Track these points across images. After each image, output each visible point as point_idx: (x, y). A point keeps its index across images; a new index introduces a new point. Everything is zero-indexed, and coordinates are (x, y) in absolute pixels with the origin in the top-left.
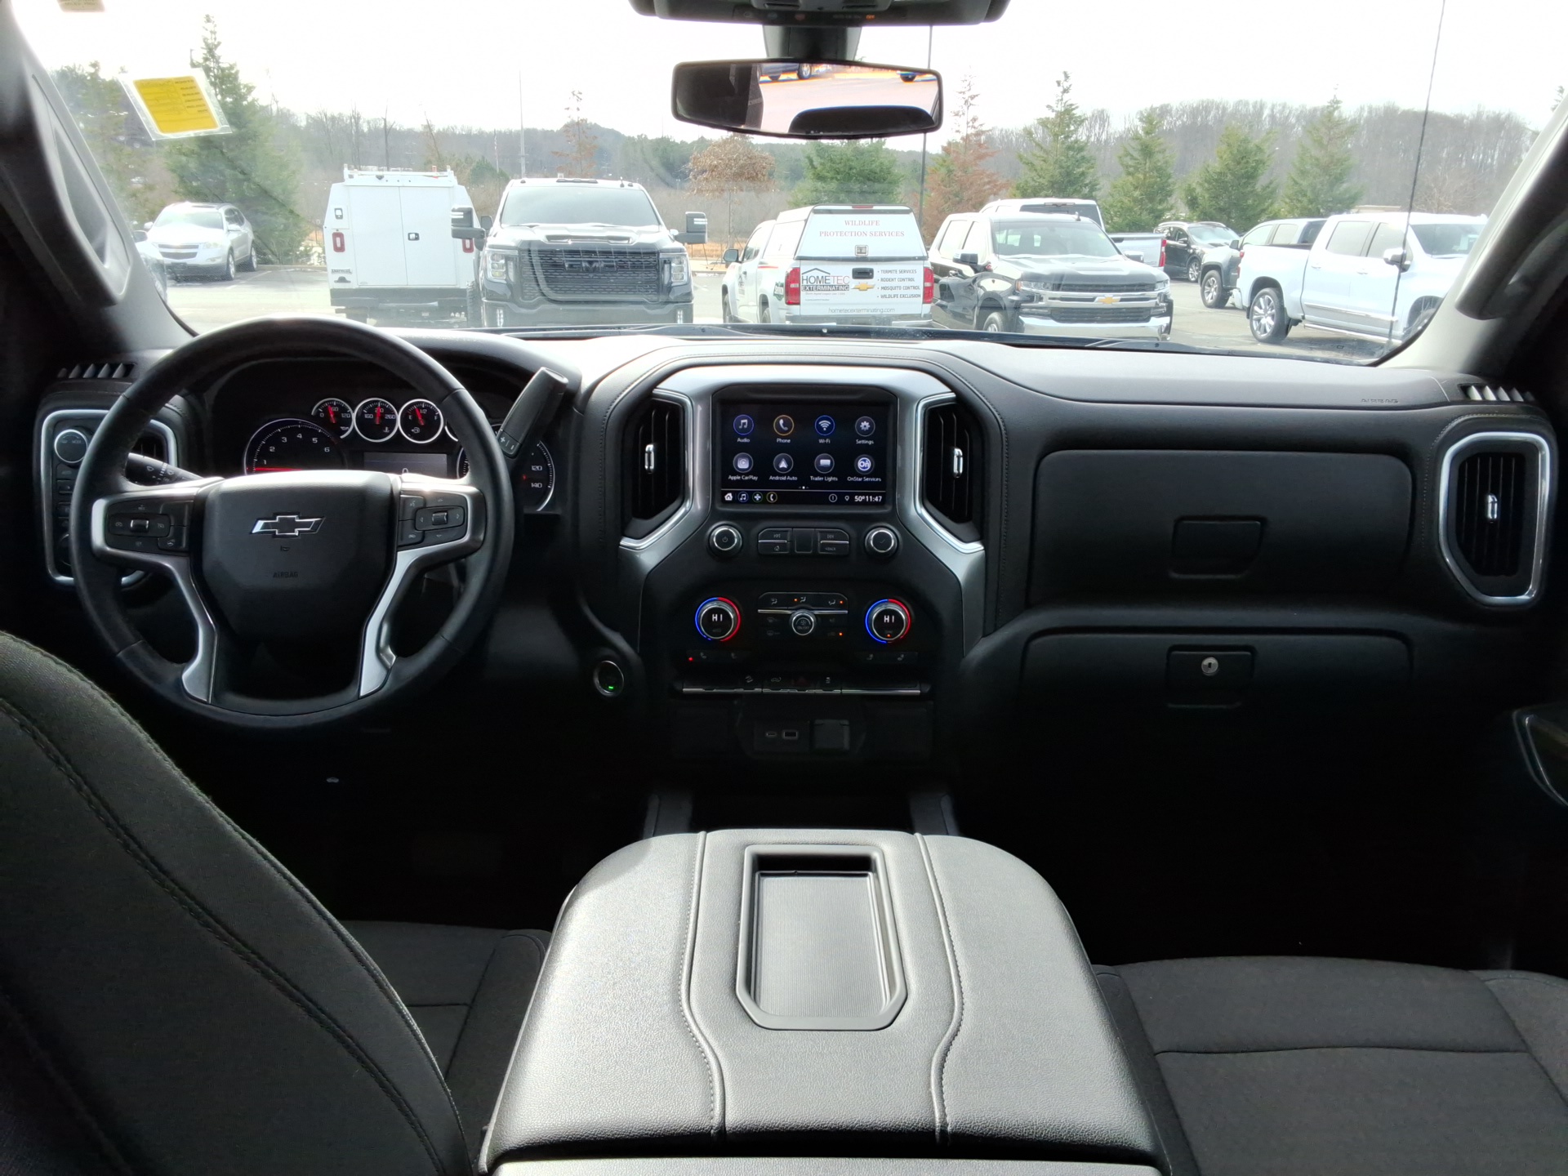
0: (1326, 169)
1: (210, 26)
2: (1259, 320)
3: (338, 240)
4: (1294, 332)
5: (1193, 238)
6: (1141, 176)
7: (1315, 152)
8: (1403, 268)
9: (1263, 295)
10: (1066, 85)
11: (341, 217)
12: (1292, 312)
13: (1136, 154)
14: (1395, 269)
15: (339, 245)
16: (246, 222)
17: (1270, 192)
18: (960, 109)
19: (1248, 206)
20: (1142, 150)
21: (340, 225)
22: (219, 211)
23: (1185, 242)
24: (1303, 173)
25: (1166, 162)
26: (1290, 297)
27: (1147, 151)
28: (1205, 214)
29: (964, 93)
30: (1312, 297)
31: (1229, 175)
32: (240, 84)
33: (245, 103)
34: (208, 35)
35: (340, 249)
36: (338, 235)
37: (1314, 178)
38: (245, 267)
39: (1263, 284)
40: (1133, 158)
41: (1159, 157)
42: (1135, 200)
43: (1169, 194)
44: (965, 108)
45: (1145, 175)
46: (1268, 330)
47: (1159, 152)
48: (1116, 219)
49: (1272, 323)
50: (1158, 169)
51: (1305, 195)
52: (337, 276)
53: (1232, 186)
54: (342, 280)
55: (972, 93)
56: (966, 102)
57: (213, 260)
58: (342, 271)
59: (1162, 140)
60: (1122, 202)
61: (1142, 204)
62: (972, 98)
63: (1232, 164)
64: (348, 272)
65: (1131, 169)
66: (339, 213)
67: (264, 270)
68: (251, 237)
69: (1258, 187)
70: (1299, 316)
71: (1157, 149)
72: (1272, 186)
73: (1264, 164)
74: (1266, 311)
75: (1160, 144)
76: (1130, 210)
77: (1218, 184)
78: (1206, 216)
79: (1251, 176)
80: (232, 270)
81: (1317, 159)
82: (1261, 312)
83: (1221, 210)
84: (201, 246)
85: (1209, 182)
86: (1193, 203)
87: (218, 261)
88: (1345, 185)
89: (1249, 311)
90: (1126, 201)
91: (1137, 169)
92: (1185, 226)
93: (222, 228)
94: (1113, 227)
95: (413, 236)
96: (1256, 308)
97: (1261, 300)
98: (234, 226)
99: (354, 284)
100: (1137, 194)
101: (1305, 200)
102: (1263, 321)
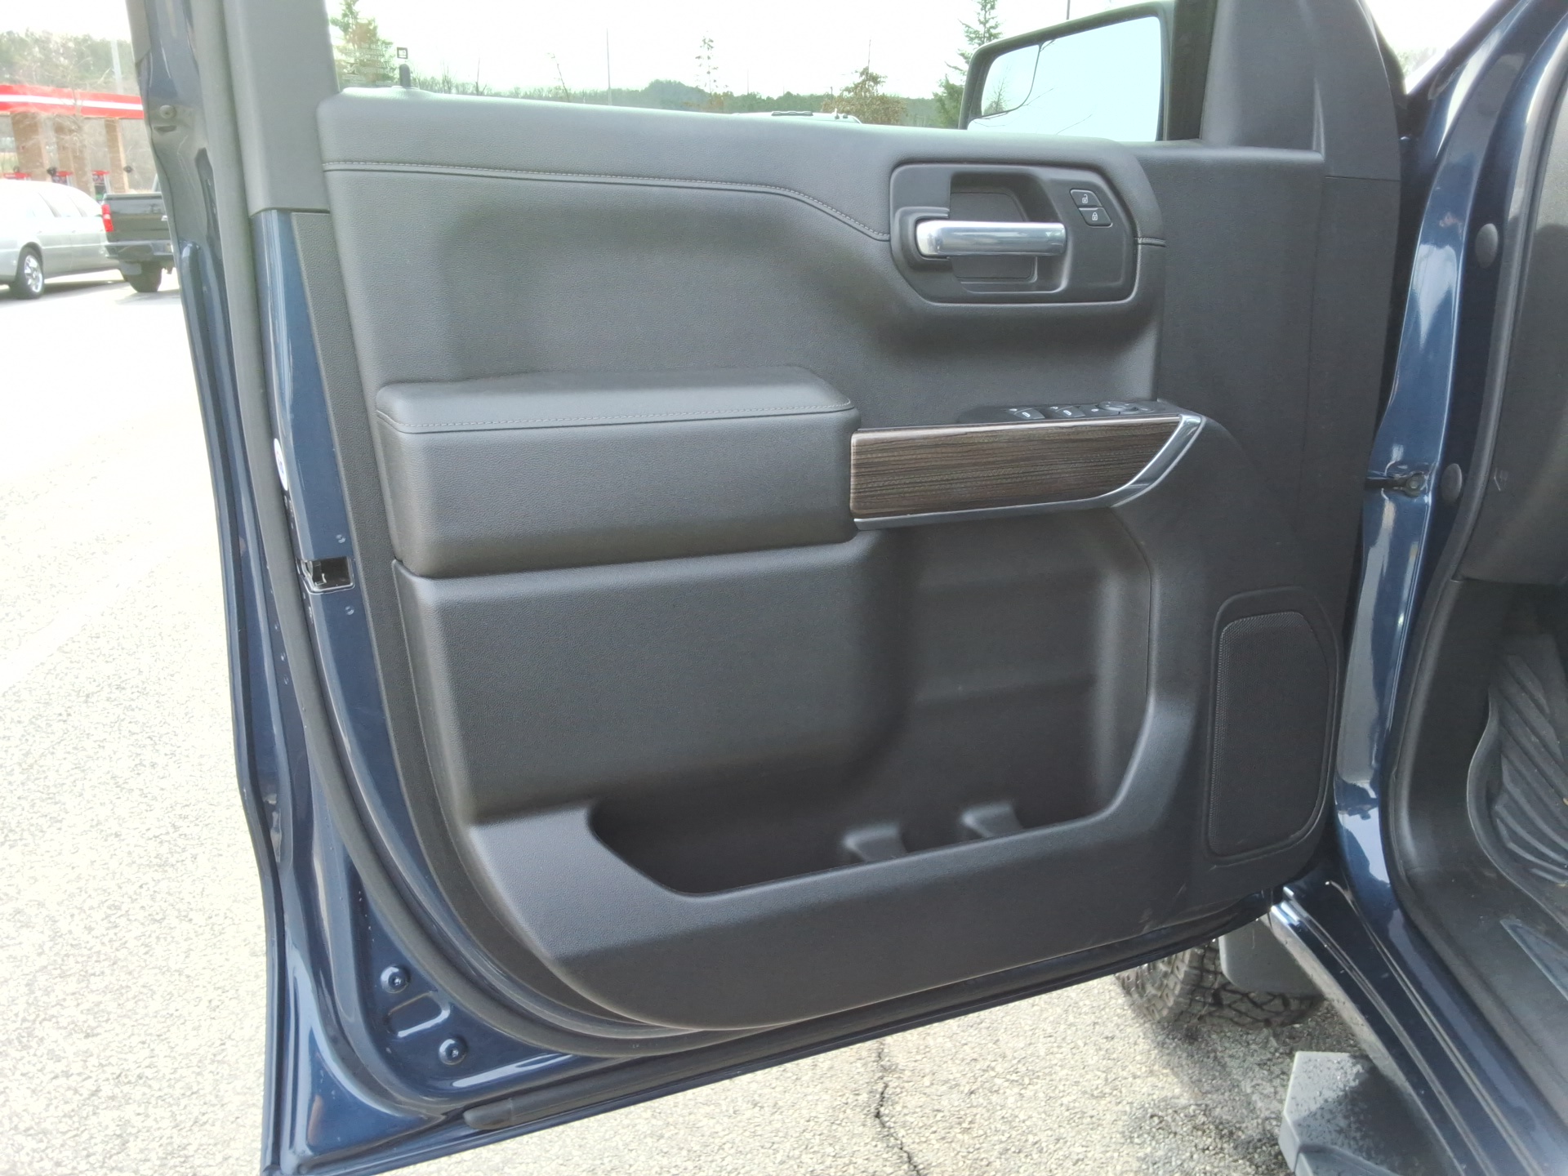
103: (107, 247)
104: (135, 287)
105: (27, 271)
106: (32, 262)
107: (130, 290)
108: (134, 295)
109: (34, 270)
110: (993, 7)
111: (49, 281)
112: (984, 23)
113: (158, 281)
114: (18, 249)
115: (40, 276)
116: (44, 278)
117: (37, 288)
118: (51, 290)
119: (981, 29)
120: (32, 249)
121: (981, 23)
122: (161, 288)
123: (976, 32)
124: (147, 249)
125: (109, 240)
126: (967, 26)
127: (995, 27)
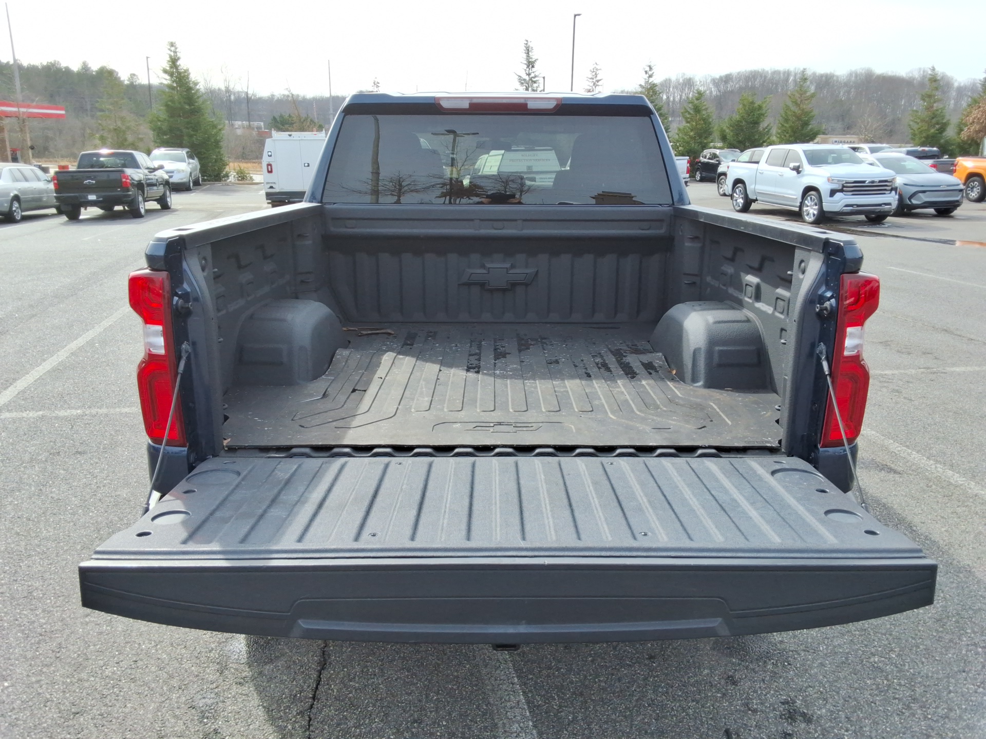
0: (799, 118)
1: (173, 49)
2: (736, 200)
3: (269, 167)
4: (754, 206)
5: (722, 158)
6: (694, 123)
7: (793, 108)
8: (799, 172)
9: (737, 188)
10: (650, 73)
11: (271, 156)
12: (751, 196)
13: (692, 112)
14: (795, 173)
15: (270, 170)
16: (196, 159)
17: (768, 131)
18: (591, 88)
19: (755, 139)
20: (694, 109)
21: (270, 160)
22: (183, 152)
23: (717, 161)
24: (787, 120)
25: (708, 116)
26: (750, 188)
27: (697, 110)
28: (730, 144)
29: (593, 79)
30: (760, 188)
31: (744, 122)
32: (190, 81)
33: (193, 92)
34: (172, 54)
35: (270, 172)
36: (269, 165)
37: (793, 123)
38: (196, 183)
39: (738, 182)
40: (689, 113)
41: (704, 112)
42: (691, 137)
43: (710, 134)
44: (594, 87)
45: (696, 123)
46: (741, 205)
47: (704, 110)
48: (680, 148)
49: (742, 201)
50: (704, 120)
51: (788, 133)
52: (269, 186)
53: (746, 128)
54: (271, 187)
55: (598, 79)
56: (594, 84)
57: (182, 179)
58: (272, 183)
59: (705, 103)
60: (683, 138)
61: (695, 140)
62: (598, 81)
63: (746, 116)
64: (275, 183)
65: (689, 120)
66: (270, 154)
67: (205, 185)
68: (199, 167)
69: (761, 129)
70: (754, 198)
71: (703, 108)
72: (769, 128)
73: (763, 115)
74: (739, 196)
75: (705, 105)
76: (688, 143)
77: (737, 127)
78: (731, 146)
79: (756, 123)
80: (191, 185)
81: (794, 112)
82: (737, 196)
83: (740, 142)
84: (175, 172)
85: (733, 127)
86: (724, 138)
87: (185, 180)
88: (810, 126)
89: (731, 196)
90: (686, 138)
91: (692, 120)
92: (718, 152)
93: (185, 162)
94: (679, 153)
95: (306, 165)
96: (735, 194)
97: (737, 190)
98: (191, 161)
99: (277, 190)
100: (692, 134)
101: (787, 135)
102: (738, 201)
103: (55, 197)
104: (68, 217)
105: (14, 209)
106: (16, 205)
107: (64, 218)
108: (67, 221)
109: (17, 208)
110: (533, 67)
111: (23, 214)
112: (529, 74)
113: (79, 213)
114: (10, 198)
115: (20, 211)
116: (22, 212)
117: (18, 218)
118: (25, 219)
119: (527, 78)
120: (16, 198)
121: (527, 74)
122: (81, 217)
123: (525, 80)
124: (76, 197)
125: (56, 193)
126: (519, 76)
127: (535, 77)
